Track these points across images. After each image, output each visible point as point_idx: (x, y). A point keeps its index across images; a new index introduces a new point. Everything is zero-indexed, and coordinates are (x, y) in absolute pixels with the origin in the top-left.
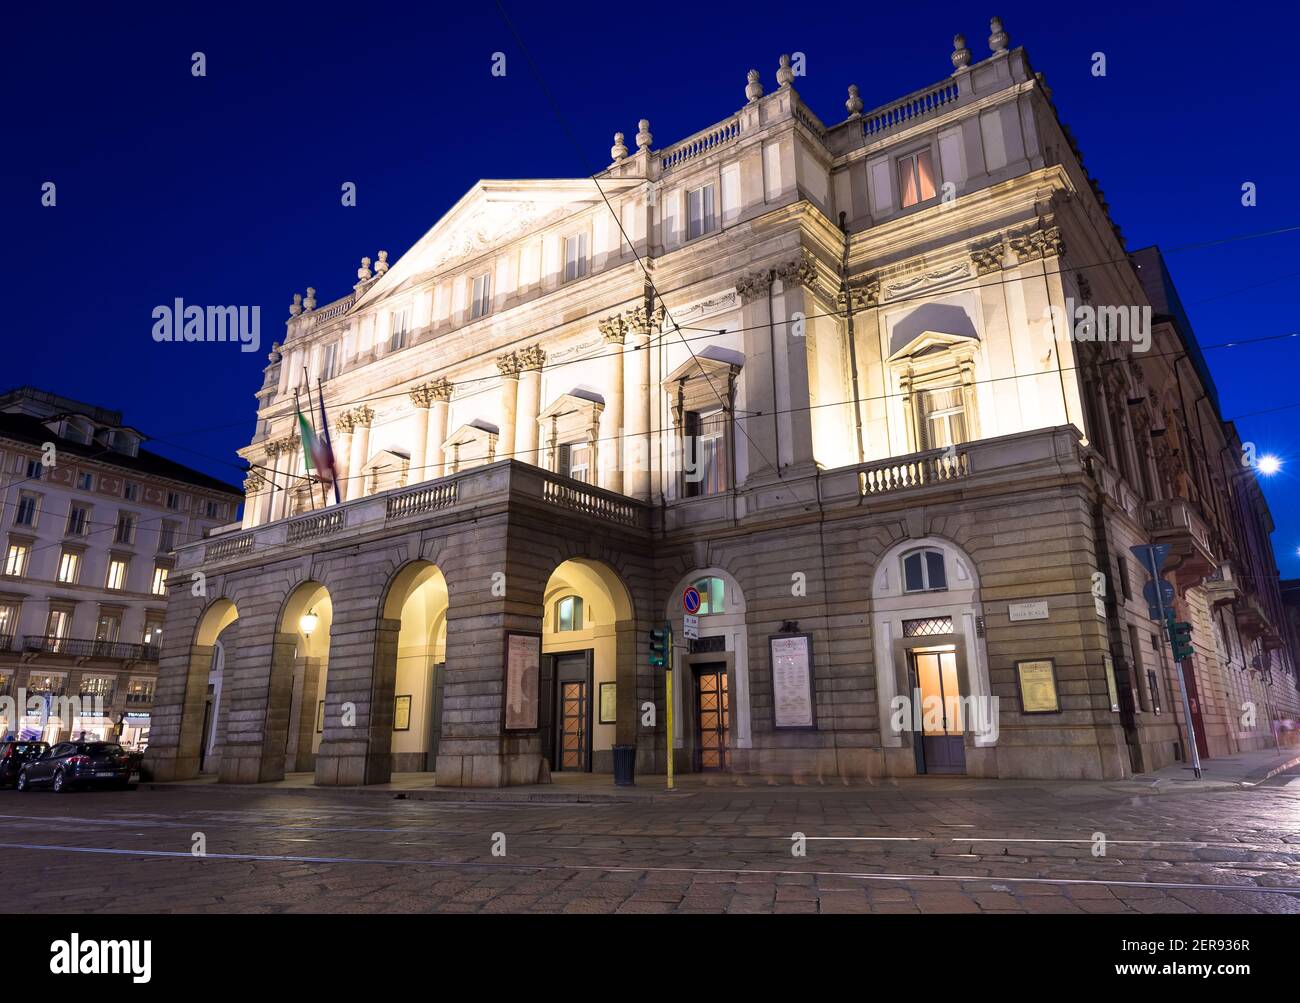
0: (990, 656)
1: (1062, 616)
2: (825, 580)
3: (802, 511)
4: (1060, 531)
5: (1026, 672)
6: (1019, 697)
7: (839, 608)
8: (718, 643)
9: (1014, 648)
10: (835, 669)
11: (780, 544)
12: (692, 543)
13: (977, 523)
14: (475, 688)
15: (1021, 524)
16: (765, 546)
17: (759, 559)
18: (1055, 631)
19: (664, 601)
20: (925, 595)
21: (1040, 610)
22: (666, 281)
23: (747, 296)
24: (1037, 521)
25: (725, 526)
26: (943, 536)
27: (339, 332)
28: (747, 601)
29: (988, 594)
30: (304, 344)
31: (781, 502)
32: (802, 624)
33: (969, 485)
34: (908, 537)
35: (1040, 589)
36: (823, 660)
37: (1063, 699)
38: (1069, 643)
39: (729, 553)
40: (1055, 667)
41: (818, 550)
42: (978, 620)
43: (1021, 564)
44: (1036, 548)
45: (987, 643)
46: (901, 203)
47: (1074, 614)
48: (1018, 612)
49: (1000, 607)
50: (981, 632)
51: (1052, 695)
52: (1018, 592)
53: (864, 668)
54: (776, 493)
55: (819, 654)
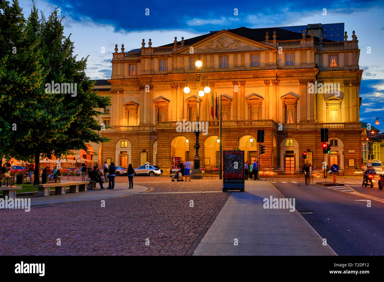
0: (344, 158)
1: (357, 152)
2: (316, 143)
3: (312, 130)
4: (358, 139)
5: (350, 161)
6: (348, 164)
7: (318, 148)
8: (292, 152)
9: (348, 157)
10: (317, 158)
11: (307, 135)
12: (288, 133)
13: (344, 136)
14: (265, 160)
15: (352, 137)
16: (304, 135)
17: (302, 137)
18: (355, 155)
19: (280, 143)
20: (333, 147)
21: (353, 151)
22: (281, 74)
23: (301, 83)
24: (354, 137)
25: (295, 130)
26: (339, 138)
27: (167, 57)
28: (299, 145)
29: (345, 148)
30: (152, 57)
31: (307, 127)
32: (311, 150)
33: (344, 130)
34: (332, 137)
35: (354, 148)
36: (315, 156)
37: (355, 165)
38: (357, 156)
39: (296, 136)
40: (354, 160)
41: (315, 137)
42: (343, 152)
43: (351, 144)
44: (354, 142)
45: (344, 156)
46: (330, 66)
47: (358, 152)
48: (350, 151)
49: (347, 150)
50: (343, 154)
51: (354, 164)
52: (350, 148)
53: (322, 158)
54: (307, 126)
55: (314, 155)
